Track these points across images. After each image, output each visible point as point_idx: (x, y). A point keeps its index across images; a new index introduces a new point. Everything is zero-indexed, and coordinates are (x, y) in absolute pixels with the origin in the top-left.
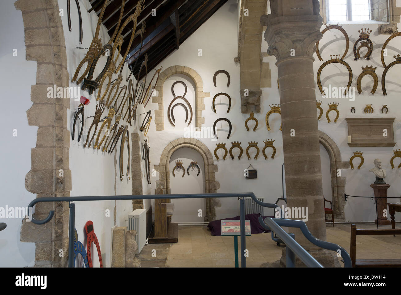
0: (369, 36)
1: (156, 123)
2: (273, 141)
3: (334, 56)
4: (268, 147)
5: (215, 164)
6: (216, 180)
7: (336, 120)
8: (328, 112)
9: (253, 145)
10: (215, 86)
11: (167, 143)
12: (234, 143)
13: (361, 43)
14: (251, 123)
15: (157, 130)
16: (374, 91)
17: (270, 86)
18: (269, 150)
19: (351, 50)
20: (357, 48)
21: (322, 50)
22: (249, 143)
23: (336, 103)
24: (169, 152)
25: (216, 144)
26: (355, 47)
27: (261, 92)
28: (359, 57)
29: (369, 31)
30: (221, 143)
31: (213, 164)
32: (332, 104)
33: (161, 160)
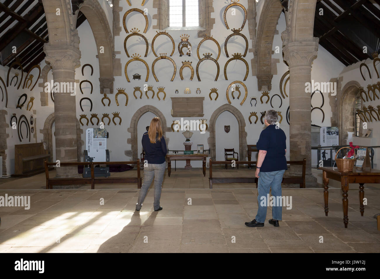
0: (188, 40)
1: (41, 101)
2: (118, 113)
3: (164, 54)
4: (115, 117)
5: (81, 128)
6: (82, 139)
7: (164, 98)
8: (158, 93)
9: (106, 116)
10: (83, 75)
11: (48, 114)
12: (92, 114)
13: (182, 45)
14: (106, 101)
15: (42, 106)
16: (192, 78)
17: (121, 75)
18: (117, 120)
19: (177, 50)
20: (180, 48)
21: (157, 49)
22: (103, 115)
23: (163, 87)
24: (50, 120)
25: (80, 115)
26: (179, 47)
27: (113, 80)
28: (183, 54)
29: (188, 36)
30: (83, 115)
31: (80, 129)
32: (160, 87)
33: (45, 126)
